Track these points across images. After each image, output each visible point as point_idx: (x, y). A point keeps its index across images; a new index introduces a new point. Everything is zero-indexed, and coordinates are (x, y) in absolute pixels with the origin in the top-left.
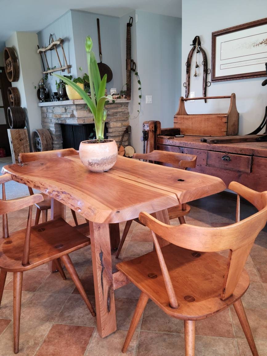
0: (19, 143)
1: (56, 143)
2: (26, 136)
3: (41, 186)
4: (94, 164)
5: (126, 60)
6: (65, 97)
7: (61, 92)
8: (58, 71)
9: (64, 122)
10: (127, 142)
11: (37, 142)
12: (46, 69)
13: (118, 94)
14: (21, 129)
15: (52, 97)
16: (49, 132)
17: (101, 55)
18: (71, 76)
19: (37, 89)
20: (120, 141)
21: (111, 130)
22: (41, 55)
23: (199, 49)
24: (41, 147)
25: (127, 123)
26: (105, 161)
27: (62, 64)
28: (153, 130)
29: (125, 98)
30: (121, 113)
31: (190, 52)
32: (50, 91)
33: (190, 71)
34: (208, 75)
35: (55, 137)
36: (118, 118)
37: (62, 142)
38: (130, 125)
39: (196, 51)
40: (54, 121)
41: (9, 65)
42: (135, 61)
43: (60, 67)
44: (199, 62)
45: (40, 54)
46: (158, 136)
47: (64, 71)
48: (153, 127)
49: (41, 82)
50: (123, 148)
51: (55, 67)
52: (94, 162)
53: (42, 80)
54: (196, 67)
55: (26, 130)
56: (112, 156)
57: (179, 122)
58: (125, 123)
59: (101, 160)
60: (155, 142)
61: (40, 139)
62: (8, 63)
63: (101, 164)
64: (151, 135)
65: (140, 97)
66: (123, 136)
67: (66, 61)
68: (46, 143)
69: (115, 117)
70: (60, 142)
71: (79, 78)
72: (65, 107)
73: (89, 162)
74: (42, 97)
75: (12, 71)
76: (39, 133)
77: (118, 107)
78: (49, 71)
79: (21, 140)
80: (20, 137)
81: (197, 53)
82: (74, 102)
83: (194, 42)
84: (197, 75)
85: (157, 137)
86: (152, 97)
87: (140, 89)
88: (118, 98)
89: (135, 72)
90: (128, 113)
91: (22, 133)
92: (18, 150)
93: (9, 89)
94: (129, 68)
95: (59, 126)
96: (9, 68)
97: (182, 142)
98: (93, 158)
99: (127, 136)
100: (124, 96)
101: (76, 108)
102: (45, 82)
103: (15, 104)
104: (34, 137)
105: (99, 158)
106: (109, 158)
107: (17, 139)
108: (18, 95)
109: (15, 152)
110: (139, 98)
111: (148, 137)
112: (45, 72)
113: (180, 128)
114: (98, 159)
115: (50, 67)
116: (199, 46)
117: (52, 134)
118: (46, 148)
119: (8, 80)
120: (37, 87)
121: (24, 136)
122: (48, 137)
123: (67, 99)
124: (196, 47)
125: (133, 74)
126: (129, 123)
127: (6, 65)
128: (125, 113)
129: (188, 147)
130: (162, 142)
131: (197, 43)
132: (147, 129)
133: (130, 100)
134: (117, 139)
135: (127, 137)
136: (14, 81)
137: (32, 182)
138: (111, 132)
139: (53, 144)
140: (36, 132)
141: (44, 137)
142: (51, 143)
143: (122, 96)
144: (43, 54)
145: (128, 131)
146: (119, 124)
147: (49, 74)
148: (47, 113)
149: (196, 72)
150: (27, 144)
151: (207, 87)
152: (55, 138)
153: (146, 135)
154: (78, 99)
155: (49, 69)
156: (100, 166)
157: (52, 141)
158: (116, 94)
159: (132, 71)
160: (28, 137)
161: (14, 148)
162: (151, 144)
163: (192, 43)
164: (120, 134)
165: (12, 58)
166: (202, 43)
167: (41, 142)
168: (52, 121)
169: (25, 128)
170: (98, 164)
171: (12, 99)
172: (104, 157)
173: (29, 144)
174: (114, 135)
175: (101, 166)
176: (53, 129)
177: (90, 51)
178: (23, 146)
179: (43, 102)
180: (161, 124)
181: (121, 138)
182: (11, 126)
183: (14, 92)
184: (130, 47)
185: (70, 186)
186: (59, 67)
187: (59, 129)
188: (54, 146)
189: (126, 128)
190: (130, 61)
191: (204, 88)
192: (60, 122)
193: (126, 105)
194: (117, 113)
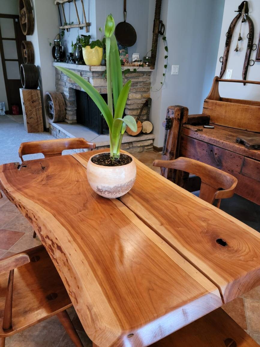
0: (31, 105)
1: (69, 109)
2: (38, 98)
3: (34, 219)
4: (105, 192)
5: (154, 21)
6: (80, 60)
7: (77, 55)
8: (75, 27)
9: (78, 89)
10: (146, 116)
11: (50, 106)
12: (63, 24)
13: (141, 61)
14: (34, 90)
15: (68, 58)
16: (63, 95)
17: (125, 12)
18: (89, 36)
19: (52, 46)
20: (138, 114)
21: (129, 102)
22: (59, 7)
23: (245, 18)
24: (53, 112)
25: (147, 95)
26: (119, 189)
27: (81, 20)
28: (178, 118)
29: (149, 66)
30: (142, 83)
31: (234, 20)
32: (66, 49)
33: (230, 43)
34: (252, 51)
35: (69, 103)
36: (138, 88)
37: (76, 108)
38: (150, 97)
39: (241, 20)
40: (69, 85)
41: (24, 16)
42: (164, 23)
43: (79, 24)
44: (244, 34)
45: (57, 6)
46: (184, 125)
47: (83, 29)
48: (178, 115)
49: (57, 38)
50: (141, 123)
51: (73, 22)
52: (104, 189)
53: (58, 36)
54: (239, 40)
55: (39, 92)
56: (129, 182)
57: (210, 108)
58: (145, 95)
59: (114, 187)
60: (179, 132)
61: (52, 103)
62: (23, 13)
63: (114, 192)
64: (175, 123)
65: (166, 66)
66: (142, 109)
67: (85, 17)
68: (58, 108)
69: (135, 87)
70: (74, 109)
71: (98, 41)
72: (81, 73)
73: (98, 188)
74: (57, 55)
75: (27, 23)
76: (52, 97)
77: (139, 76)
78: (66, 27)
79: (33, 102)
80: (32, 98)
81: (242, 22)
82: (90, 69)
83: (241, 8)
84: (238, 49)
85: (182, 126)
86: (179, 67)
87: (166, 57)
88: (140, 66)
89: (163, 36)
90: (150, 84)
91: (35, 94)
92: (30, 112)
93: (23, 43)
94: (157, 31)
95: (74, 91)
96: (23, 19)
97: (212, 138)
98: (103, 185)
99: (147, 109)
100: (147, 63)
101: (92, 76)
102: (61, 38)
103: (29, 60)
104: (47, 100)
105: (112, 186)
106: (124, 185)
107: (29, 101)
108: (32, 51)
109: (26, 114)
110: (164, 68)
111: (172, 126)
112: (61, 27)
113: (210, 116)
114: (110, 186)
115: (68, 22)
116: (246, 14)
117: (66, 99)
118: (58, 114)
119: (22, 32)
120: (53, 43)
121: (36, 98)
122: (61, 102)
123: (84, 63)
124: (242, 15)
125: (160, 38)
126: (150, 95)
127: (21, 15)
128: (146, 84)
129: (219, 146)
130: (188, 133)
131: (243, 10)
132: (171, 116)
133: (154, 69)
134: (135, 113)
135: (146, 111)
136: (28, 34)
137: (24, 208)
138: (129, 104)
139: (66, 110)
140: (49, 95)
141: (57, 102)
142: (64, 109)
143: (145, 63)
144: (61, 6)
145: (147, 104)
146: (138, 96)
147: (66, 30)
148: (62, 74)
149: (237, 45)
150: (39, 107)
151: (249, 66)
152: (69, 105)
153: (169, 123)
154: (95, 66)
155: (66, 24)
156: (112, 194)
157: (66, 107)
158: (138, 61)
159: (159, 34)
160: (41, 100)
161: (25, 110)
162: (174, 135)
163: (237, 9)
164: (138, 107)
165: (27, 9)
166: (250, 10)
167: (53, 106)
168: (66, 84)
169: (38, 88)
170: (109, 192)
171: (26, 55)
172: (118, 185)
173: (41, 106)
174: (131, 108)
175: (114, 194)
176: (67, 94)
177: (110, 36)
178: (35, 109)
179: (58, 61)
180: (189, 111)
181: (139, 111)
182: (24, 85)
183: (27, 46)
184: (161, 5)
185: (69, 232)
186: (76, 23)
187: (73, 94)
188: (67, 112)
189: (146, 101)
190: (158, 22)
191: (245, 67)
192: (74, 88)
193: (149, 74)
194: (137, 83)
